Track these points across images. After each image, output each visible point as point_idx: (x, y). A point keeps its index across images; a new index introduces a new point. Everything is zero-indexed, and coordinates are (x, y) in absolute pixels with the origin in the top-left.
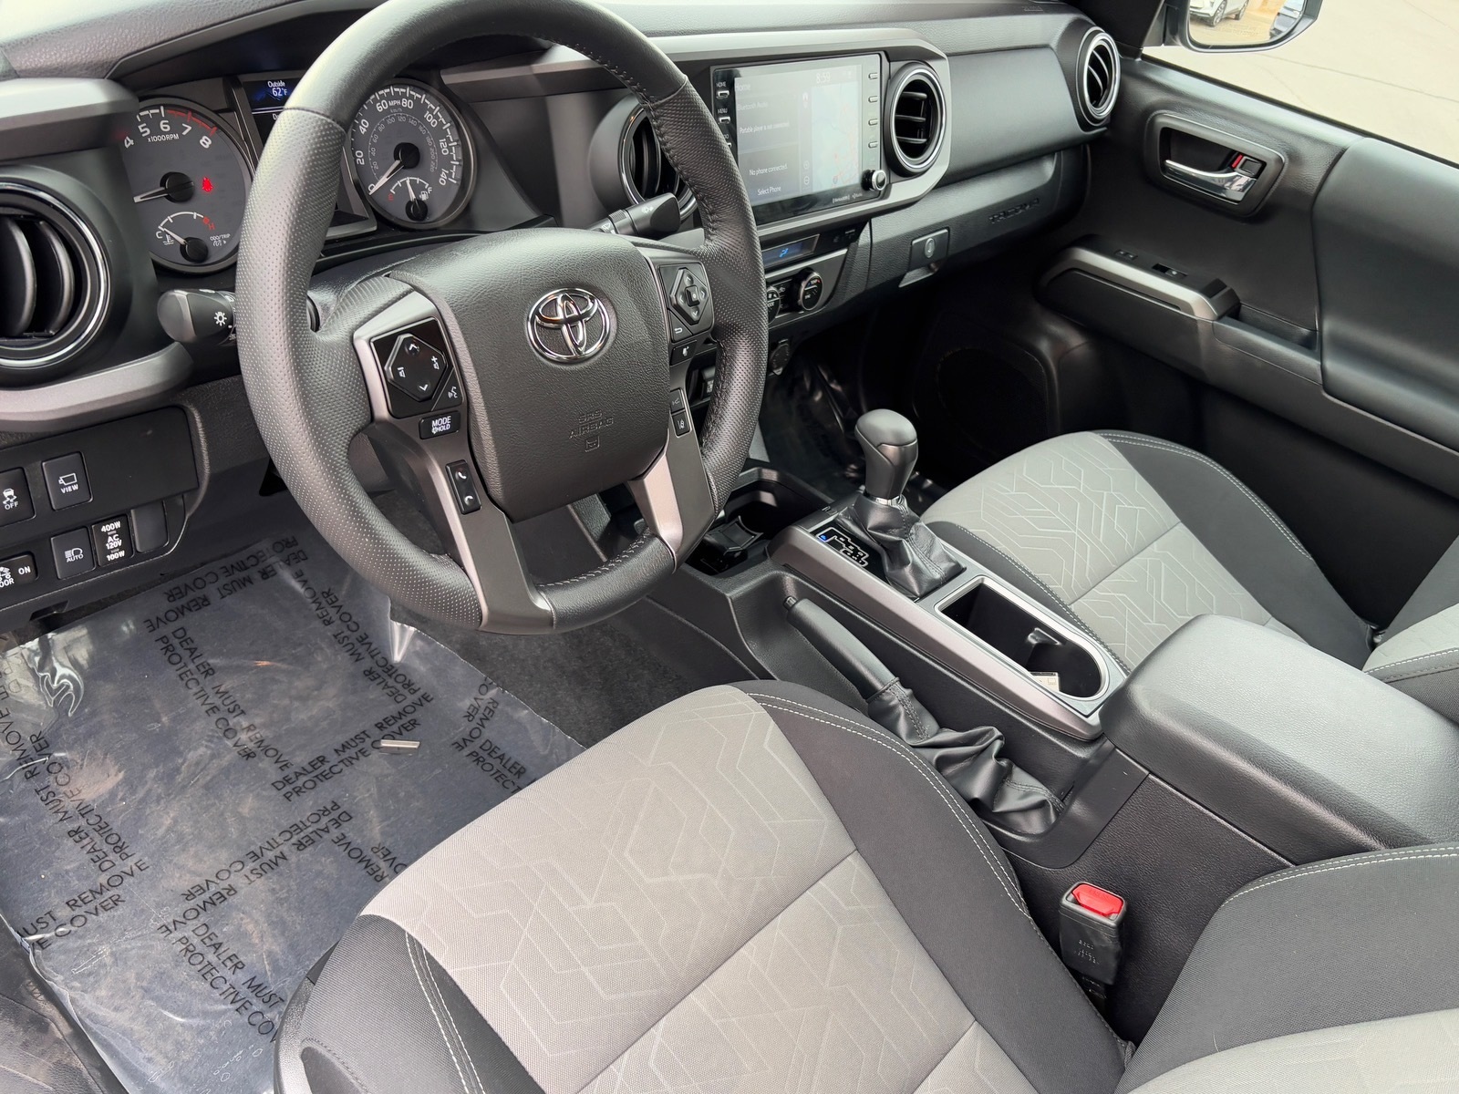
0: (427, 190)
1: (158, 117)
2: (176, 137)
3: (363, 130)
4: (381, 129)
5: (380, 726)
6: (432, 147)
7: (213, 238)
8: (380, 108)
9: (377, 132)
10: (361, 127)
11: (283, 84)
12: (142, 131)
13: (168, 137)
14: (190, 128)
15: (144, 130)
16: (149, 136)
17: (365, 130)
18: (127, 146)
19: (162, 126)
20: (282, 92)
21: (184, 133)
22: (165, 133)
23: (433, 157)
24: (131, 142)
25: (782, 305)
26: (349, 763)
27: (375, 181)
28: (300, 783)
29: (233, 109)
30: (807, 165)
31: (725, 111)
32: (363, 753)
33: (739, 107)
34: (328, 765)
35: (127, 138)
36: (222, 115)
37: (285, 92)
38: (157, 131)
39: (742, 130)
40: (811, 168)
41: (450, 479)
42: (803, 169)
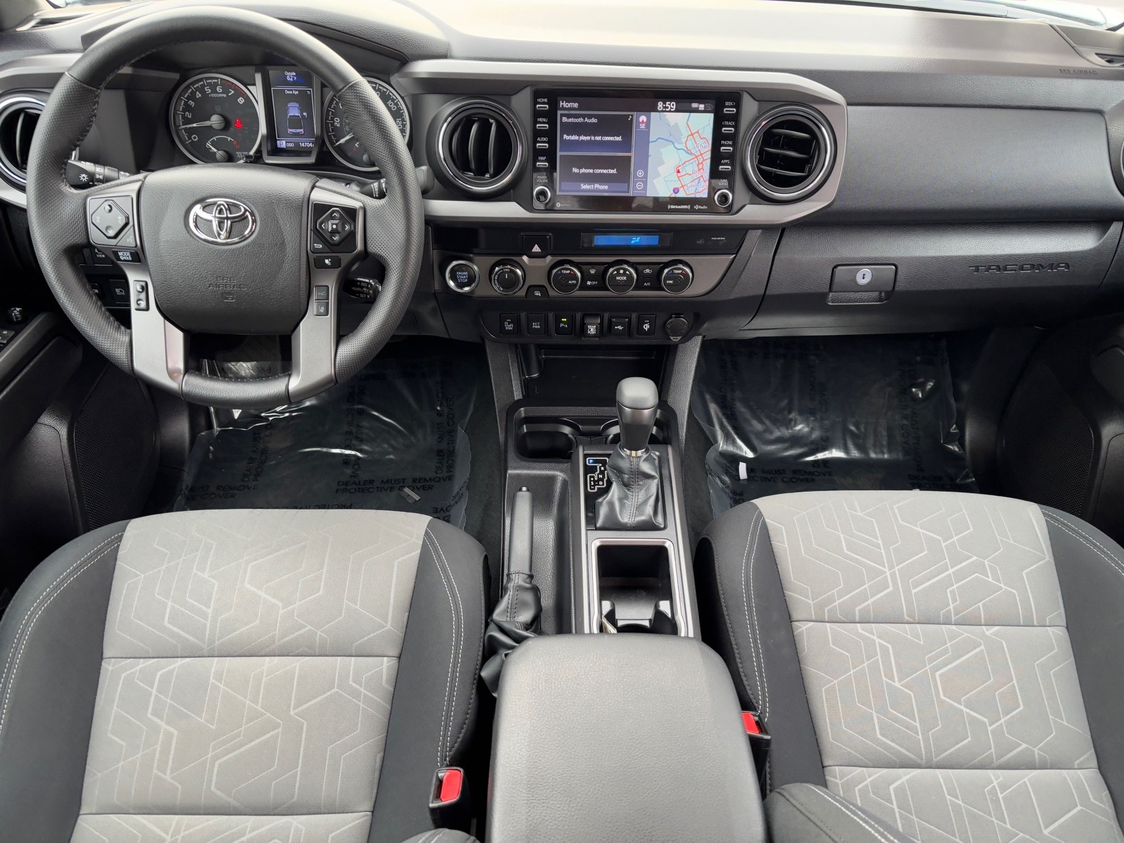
1: (216, 85)
2: (225, 96)
3: (342, 106)
5: (414, 480)
7: (237, 153)
11: (294, 74)
12: (206, 90)
13: (220, 95)
14: (233, 92)
15: (208, 90)
16: (210, 93)
18: (197, 97)
19: (218, 89)
20: (293, 78)
21: (230, 95)
22: (219, 93)
24: (200, 95)
25: (649, 284)
26: (380, 489)
27: (343, 137)
28: (349, 488)
29: (254, 84)
30: (640, 173)
31: (544, 120)
32: (392, 489)
33: (565, 119)
34: (371, 486)
35: (198, 93)
36: (248, 87)
37: (295, 78)
38: (214, 91)
39: (565, 137)
40: (646, 176)
41: (134, 288)
42: (635, 175)
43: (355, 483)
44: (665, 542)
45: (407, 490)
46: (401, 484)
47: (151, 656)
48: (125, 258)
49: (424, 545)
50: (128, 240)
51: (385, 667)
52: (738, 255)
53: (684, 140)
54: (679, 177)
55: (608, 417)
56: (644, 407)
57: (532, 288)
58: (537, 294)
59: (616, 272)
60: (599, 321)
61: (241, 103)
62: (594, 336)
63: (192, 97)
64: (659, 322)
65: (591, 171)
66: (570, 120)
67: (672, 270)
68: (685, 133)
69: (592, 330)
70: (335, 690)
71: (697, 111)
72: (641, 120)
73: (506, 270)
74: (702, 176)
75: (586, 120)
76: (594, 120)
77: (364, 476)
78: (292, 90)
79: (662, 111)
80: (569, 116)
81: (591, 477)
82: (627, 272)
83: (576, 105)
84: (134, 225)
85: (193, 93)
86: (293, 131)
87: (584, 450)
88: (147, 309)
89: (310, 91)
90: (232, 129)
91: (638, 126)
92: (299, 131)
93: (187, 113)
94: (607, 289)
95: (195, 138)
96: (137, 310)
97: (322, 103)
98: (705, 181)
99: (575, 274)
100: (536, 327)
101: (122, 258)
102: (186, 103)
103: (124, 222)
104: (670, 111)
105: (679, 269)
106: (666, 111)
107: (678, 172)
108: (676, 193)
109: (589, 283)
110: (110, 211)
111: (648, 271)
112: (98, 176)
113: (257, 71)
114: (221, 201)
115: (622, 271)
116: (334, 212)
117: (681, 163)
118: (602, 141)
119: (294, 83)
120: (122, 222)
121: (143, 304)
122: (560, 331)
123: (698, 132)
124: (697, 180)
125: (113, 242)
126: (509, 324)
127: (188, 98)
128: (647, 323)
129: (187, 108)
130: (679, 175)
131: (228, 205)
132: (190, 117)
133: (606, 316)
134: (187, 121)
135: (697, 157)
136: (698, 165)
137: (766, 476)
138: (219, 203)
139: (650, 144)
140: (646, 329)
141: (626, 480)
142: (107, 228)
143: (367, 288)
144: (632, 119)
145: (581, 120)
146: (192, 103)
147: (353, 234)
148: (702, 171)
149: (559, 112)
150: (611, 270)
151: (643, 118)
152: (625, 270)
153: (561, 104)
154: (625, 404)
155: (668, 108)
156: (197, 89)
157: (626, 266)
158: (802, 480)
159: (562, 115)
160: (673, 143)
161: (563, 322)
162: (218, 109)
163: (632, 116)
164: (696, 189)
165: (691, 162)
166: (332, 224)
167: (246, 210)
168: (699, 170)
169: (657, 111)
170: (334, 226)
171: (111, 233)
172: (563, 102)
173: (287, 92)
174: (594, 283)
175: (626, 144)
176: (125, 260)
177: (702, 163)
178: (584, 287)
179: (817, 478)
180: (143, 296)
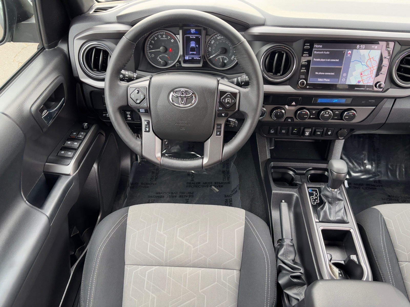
0: (227, 60)
1: (163, 34)
2: (166, 39)
3: (212, 43)
4: (217, 43)
5: (215, 183)
6: (231, 49)
7: (169, 61)
8: (218, 38)
9: (216, 44)
10: (212, 42)
11: (194, 30)
12: (159, 37)
13: (164, 39)
14: (169, 37)
15: (160, 36)
16: (160, 38)
17: (213, 43)
18: (155, 39)
19: (164, 36)
20: (194, 32)
21: (168, 38)
23: (231, 52)
24: (156, 39)
25: (336, 117)
26: (203, 186)
27: (212, 55)
28: (191, 185)
29: (179, 34)
30: (345, 75)
31: (307, 53)
32: (207, 186)
33: (315, 52)
34: (199, 185)
35: (156, 38)
36: (176, 35)
37: (195, 32)
38: (162, 37)
39: (315, 59)
40: (347, 76)
41: (144, 123)
42: (342, 76)
43: (193, 183)
44: (350, 229)
45: (213, 187)
46: (211, 184)
47: (143, 264)
48: (142, 111)
49: (246, 224)
50: (144, 105)
51: (235, 274)
52: (377, 107)
53: (366, 61)
54: (361, 76)
55: (308, 167)
56: (341, 173)
57: (287, 118)
58: (289, 121)
59: (325, 113)
60: (310, 130)
61: (172, 42)
62: (307, 136)
63: (153, 39)
64: (335, 132)
65: (323, 74)
66: (318, 53)
67: (349, 113)
68: (367, 58)
69: (307, 134)
70: (216, 283)
71: (374, 49)
72: (348, 53)
73: (279, 111)
74: (371, 76)
75: (325, 52)
76: (328, 53)
77: (196, 180)
78: (193, 36)
79: (359, 49)
80: (317, 51)
81: (312, 197)
82: (330, 113)
83: (321, 46)
84: (147, 99)
85: (154, 38)
86: (192, 52)
87: (307, 186)
88: (149, 131)
89: (200, 37)
90: (168, 52)
91: (347, 55)
92: (194, 52)
93: (151, 46)
94: (320, 119)
95: (153, 55)
96: (145, 132)
97: (205, 42)
98: (372, 78)
99: (308, 113)
100: (283, 132)
101: (141, 111)
102: (151, 42)
103: (143, 97)
104: (362, 49)
105: (352, 112)
106: (360, 49)
107: (361, 74)
108: (359, 83)
109: (311, 116)
110: (138, 93)
111: (337, 112)
112: (126, 76)
113: (180, 29)
114: (182, 89)
115: (327, 113)
116: (228, 94)
117: (363, 71)
118: (330, 62)
119: (194, 34)
120: (142, 97)
121: (147, 129)
122: (293, 133)
123: (373, 58)
124: (369, 78)
125: (138, 105)
126: (272, 131)
127: (152, 40)
128: (330, 132)
129: (151, 44)
130: (362, 75)
131: (185, 91)
132: (152, 47)
133: (314, 128)
134: (150, 49)
135: (370, 68)
136: (370, 72)
137: (355, 186)
138: (182, 90)
139: (351, 63)
140: (329, 134)
141: (330, 201)
142: (137, 100)
143: (232, 123)
144: (345, 52)
145: (322, 53)
146: (153, 42)
147: (235, 103)
148: (372, 74)
149: (314, 49)
150: (322, 112)
151: (350, 52)
152: (329, 112)
153: (315, 46)
154: (335, 171)
155: (361, 47)
156: (156, 36)
157: (329, 111)
158: (371, 188)
159: (315, 51)
160: (361, 62)
161: (295, 130)
162: (163, 44)
163: (345, 51)
164: (368, 82)
165: (367, 70)
166: (227, 100)
167: (193, 94)
168: (371, 73)
169: (356, 49)
170: (228, 101)
171: (138, 102)
172: (316, 45)
173: (191, 37)
174: (314, 116)
175: (340, 63)
176: (142, 112)
177: (372, 71)
178: (310, 118)
179: (377, 188)
180: (147, 126)
